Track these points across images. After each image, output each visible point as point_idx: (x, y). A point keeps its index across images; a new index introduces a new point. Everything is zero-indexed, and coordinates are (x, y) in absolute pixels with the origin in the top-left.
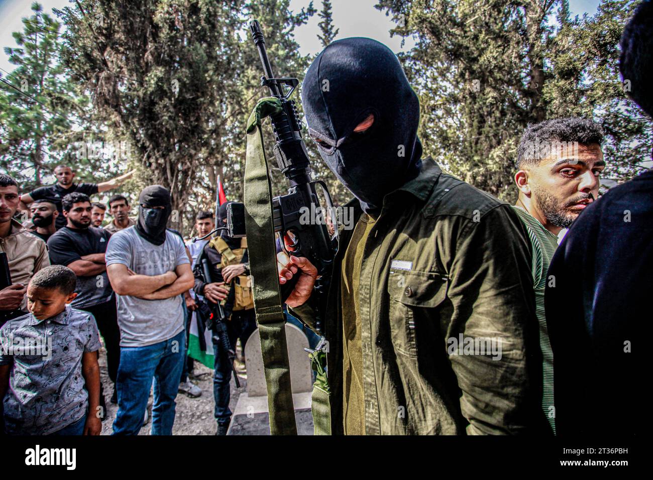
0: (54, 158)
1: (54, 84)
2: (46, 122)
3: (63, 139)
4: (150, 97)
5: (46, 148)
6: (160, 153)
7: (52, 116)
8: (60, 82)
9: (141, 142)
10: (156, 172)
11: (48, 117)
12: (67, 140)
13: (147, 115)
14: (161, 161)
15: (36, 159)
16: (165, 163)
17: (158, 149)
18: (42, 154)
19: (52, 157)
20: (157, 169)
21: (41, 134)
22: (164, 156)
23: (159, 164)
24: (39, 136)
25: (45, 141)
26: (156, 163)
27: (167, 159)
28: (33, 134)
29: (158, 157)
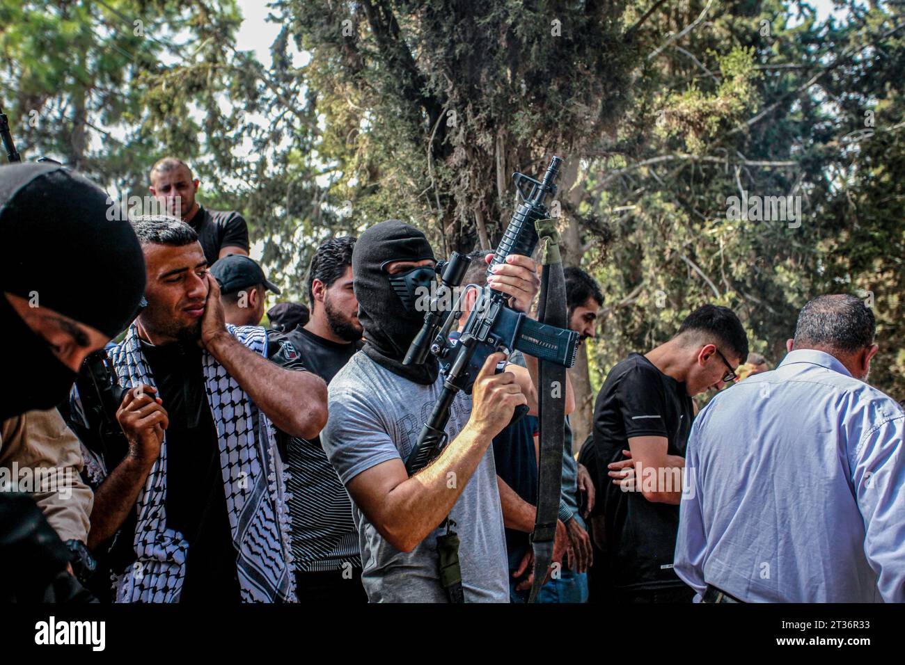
0: (113, 142)
2: (97, 48)
5: (96, 117)
6: (483, 115)
9: (431, 85)
10: (465, 174)
14: (484, 140)
15: (75, 147)
16: (494, 146)
17: (474, 105)
18: (87, 133)
19: (108, 139)
20: (466, 163)
21: (89, 81)
22: (493, 127)
23: (474, 150)
24: (83, 85)
25: (94, 98)
26: (467, 147)
27: (500, 136)
28: (70, 80)
29: (476, 127)
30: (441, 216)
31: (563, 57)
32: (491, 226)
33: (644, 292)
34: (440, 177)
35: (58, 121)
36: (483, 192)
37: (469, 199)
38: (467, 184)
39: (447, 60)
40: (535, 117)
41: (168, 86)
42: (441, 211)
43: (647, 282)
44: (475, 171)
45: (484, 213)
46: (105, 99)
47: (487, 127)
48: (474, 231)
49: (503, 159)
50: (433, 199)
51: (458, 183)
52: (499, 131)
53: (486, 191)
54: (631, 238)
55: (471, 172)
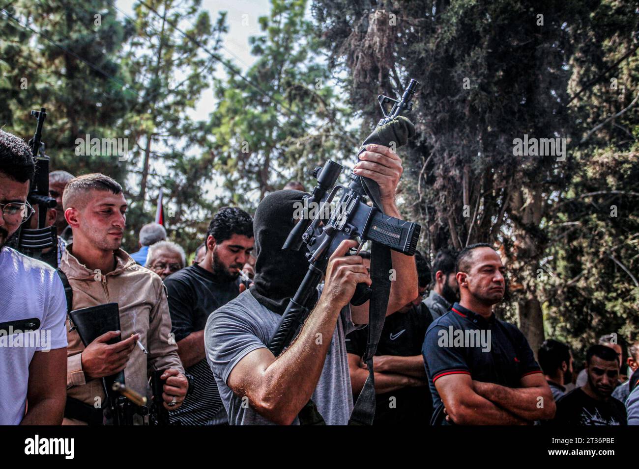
0: (282, 177)
1: (293, 75)
2: (279, 127)
3: (298, 146)
4: (447, 51)
5: (275, 163)
6: (454, 157)
7: (286, 119)
8: (300, 73)
9: (422, 139)
10: (442, 194)
11: (282, 120)
12: (301, 147)
13: (437, 85)
14: (454, 172)
15: (263, 179)
16: (461, 178)
17: (449, 151)
18: (270, 172)
19: (280, 175)
20: (443, 187)
21: (272, 144)
22: (461, 164)
23: (449, 179)
24: (270, 147)
25: (275, 153)
26: (444, 178)
27: (465, 170)
28: (264, 144)
29: (450, 165)
30: (427, 220)
31: (509, 121)
32: (459, 227)
33: (583, 278)
34: (427, 196)
35: (257, 165)
36: (454, 206)
37: (445, 210)
38: (443, 201)
39: (433, 124)
40: (488, 159)
41: (300, 145)
42: (427, 217)
43: (585, 272)
44: (449, 193)
45: (454, 219)
46: (280, 154)
47: (457, 165)
48: (448, 230)
49: (467, 186)
50: (423, 209)
51: (438, 199)
52: (465, 168)
53: (456, 206)
54: (575, 243)
55: (446, 193)
